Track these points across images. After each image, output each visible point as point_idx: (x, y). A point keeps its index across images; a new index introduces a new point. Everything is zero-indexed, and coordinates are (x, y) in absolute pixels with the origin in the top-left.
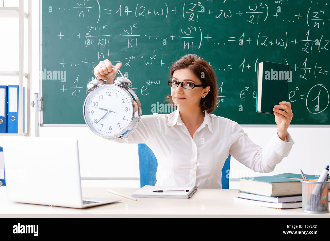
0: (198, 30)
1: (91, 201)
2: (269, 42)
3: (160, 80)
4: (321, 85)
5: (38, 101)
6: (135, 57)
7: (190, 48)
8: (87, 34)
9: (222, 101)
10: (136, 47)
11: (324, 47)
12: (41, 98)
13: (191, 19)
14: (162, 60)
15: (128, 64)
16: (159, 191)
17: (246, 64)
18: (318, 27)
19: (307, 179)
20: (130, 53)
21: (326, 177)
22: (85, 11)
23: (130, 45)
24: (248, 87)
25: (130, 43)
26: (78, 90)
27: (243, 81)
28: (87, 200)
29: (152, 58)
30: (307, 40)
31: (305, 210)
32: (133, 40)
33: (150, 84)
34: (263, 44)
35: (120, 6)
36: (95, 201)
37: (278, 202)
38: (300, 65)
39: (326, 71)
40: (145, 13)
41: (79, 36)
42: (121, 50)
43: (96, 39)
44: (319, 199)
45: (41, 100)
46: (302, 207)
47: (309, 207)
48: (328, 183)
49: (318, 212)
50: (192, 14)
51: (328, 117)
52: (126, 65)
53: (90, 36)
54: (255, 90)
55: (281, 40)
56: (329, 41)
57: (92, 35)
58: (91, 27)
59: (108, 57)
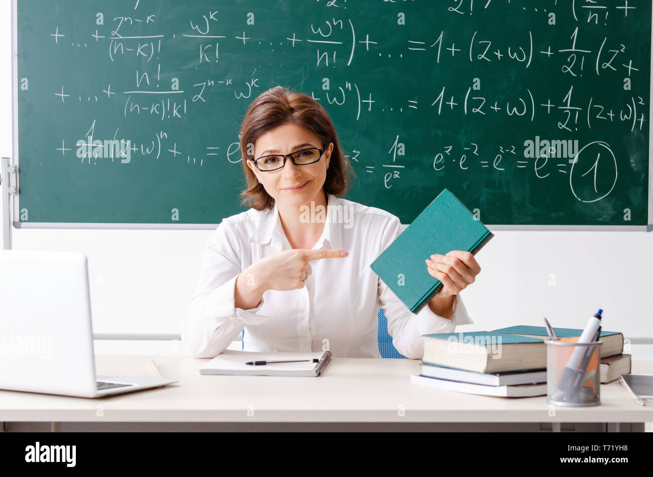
0: (347, 25)
1: (115, 382)
2: (495, 53)
4: (601, 143)
5: (9, 174)
6: (214, 82)
7: (331, 63)
8: (113, 33)
9: (397, 176)
10: (217, 61)
11: (608, 65)
12: (16, 166)
13: (332, 3)
15: (199, 96)
16: (258, 363)
17: (447, 98)
18: (596, 22)
19: (557, 336)
20: (204, 73)
21: (596, 333)
23: (204, 56)
24: (451, 147)
25: (204, 52)
27: (440, 134)
28: (106, 381)
30: (573, 50)
31: (553, 400)
32: (210, 46)
34: (483, 56)
36: (125, 383)
37: (498, 384)
38: (558, 100)
39: (611, 115)
41: (97, 37)
42: (184, 68)
43: (134, 44)
44: (582, 378)
45: (15, 171)
46: (546, 395)
47: (560, 393)
48: (599, 346)
49: (578, 405)
51: (615, 210)
52: (194, 100)
53: (119, 37)
54: (466, 152)
55: (520, 48)
56: (618, 51)
57: (122, 36)
58: (123, 18)
59: (159, 82)
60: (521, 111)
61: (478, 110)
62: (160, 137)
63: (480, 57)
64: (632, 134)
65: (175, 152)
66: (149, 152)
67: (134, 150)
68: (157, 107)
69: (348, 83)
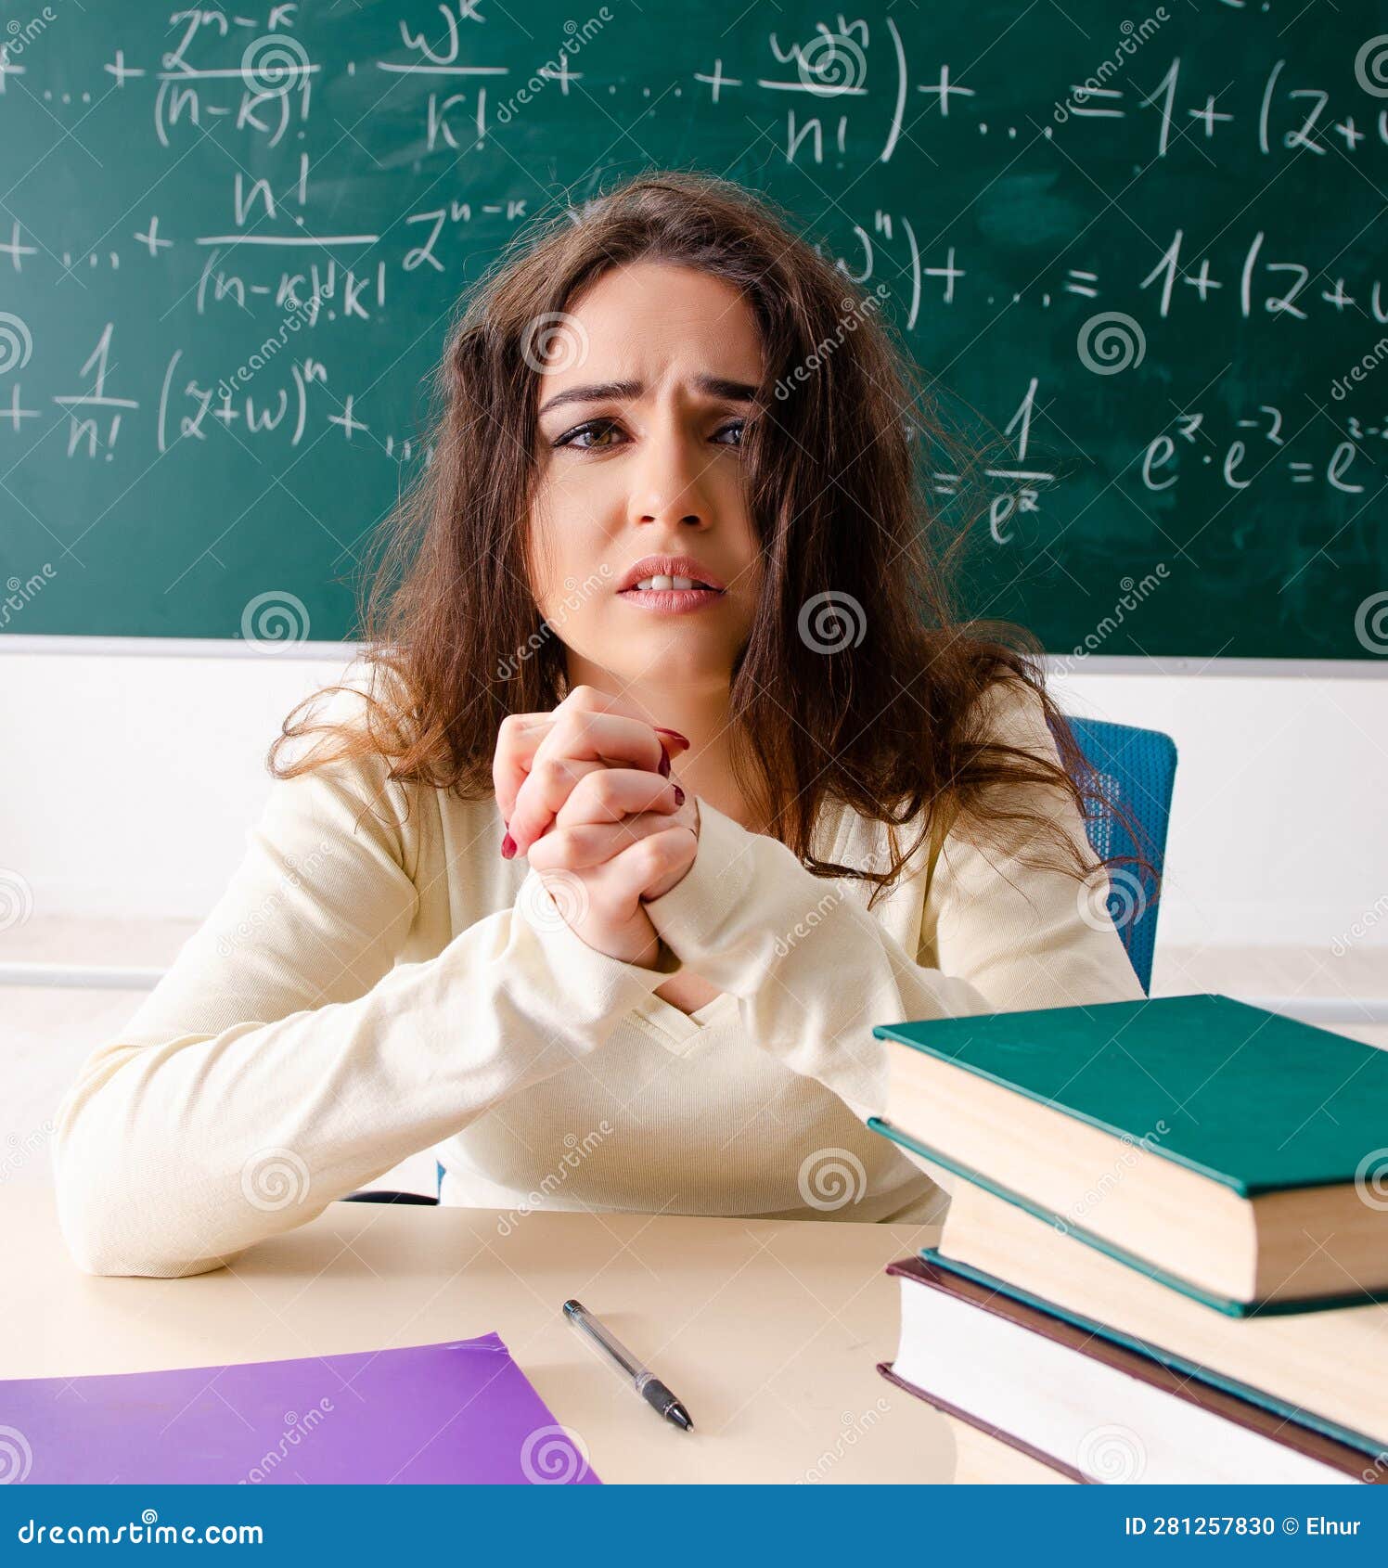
0: (880, 38)
2: (1338, 128)
6: (471, 207)
7: (830, 153)
8: (170, 60)
9: (1028, 505)
10: (480, 146)
15: (425, 253)
17: (1188, 263)
20: (441, 180)
23: (440, 131)
24: (1198, 418)
25: (441, 120)
26: (103, 415)
27: (1164, 375)
32: (460, 98)
41: (120, 72)
42: (383, 165)
52: (411, 262)
53: (184, 71)
54: (1244, 435)
57: (197, 67)
58: (197, 15)
59: (303, 211)
61: (1284, 305)
62: (303, 378)
63: (1292, 139)
65: (348, 423)
66: (272, 419)
67: (222, 419)
68: (297, 287)
69: (883, 215)
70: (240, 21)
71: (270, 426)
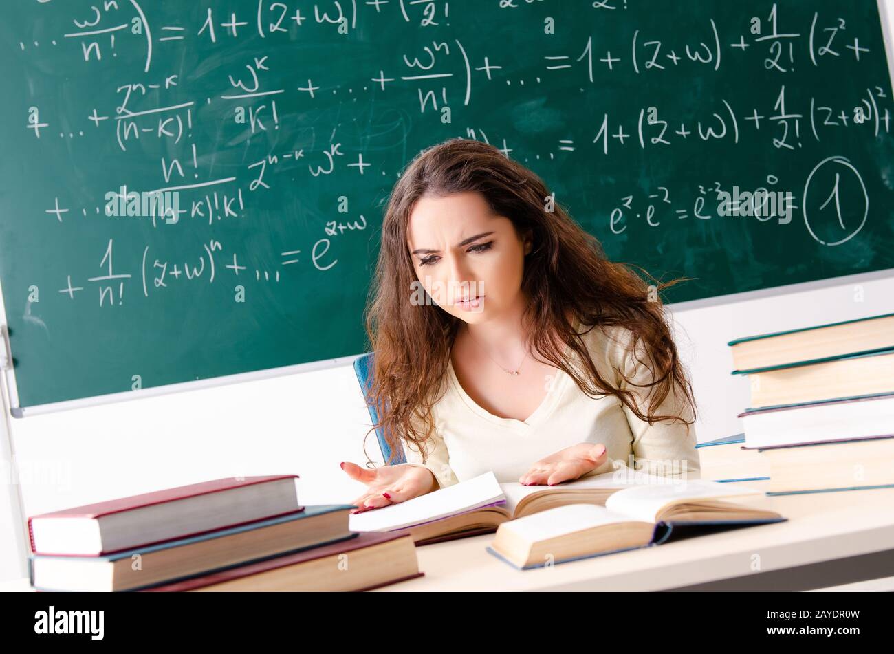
0: (454, 49)
3: (365, 217)
4: (839, 160)
6: (277, 156)
8: (120, 110)
10: (277, 127)
11: (827, 49)
13: (429, 21)
14: (360, 156)
15: (259, 181)
17: (612, 129)
20: (261, 146)
22: (103, 40)
23: (256, 123)
24: (631, 198)
25: (256, 118)
26: (115, 284)
27: (611, 180)
29: (330, 152)
30: (775, 35)
32: (263, 107)
33: (335, 234)
34: (652, 63)
35: (210, 11)
38: (768, 109)
39: (844, 117)
40: (287, 23)
41: (96, 119)
43: (152, 121)
50: (429, 6)
52: (253, 187)
53: (127, 114)
54: (653, 201)
55: (702, 44)
56: (836, 29)
57: (133, 111)
58: (130, 86)
59: (197, 171)
60: (718, 131)
61: (659, 139)
62: (210, 249)
63: (649, 64)
64: (877, 140)
65: (236, 267)
66: (198, 272)
67: (174, 275)
68: (200, 207)
69: (470, 129)
70: (151, 86)
71: (198, 275)
